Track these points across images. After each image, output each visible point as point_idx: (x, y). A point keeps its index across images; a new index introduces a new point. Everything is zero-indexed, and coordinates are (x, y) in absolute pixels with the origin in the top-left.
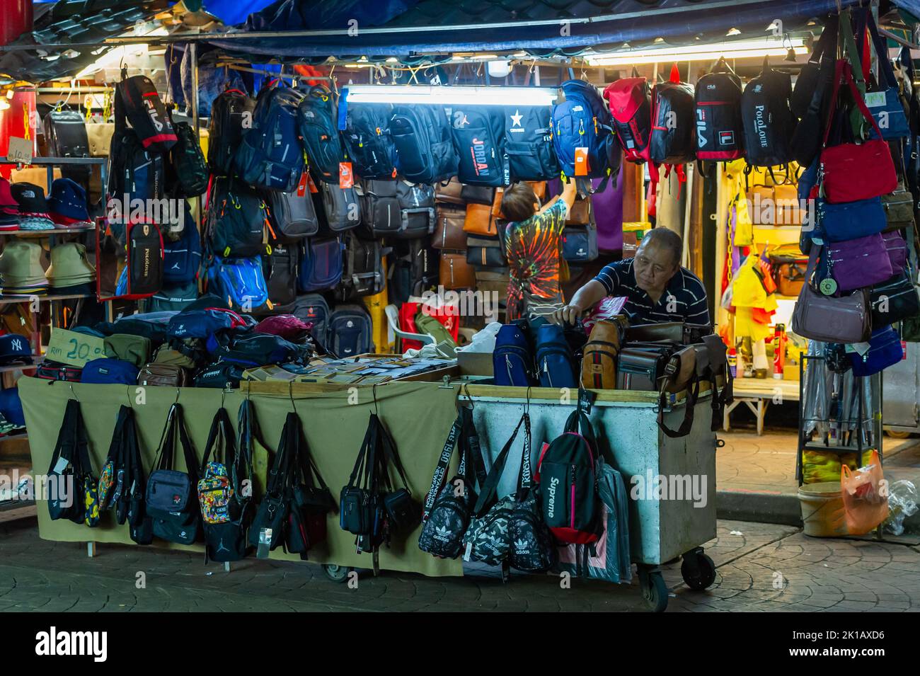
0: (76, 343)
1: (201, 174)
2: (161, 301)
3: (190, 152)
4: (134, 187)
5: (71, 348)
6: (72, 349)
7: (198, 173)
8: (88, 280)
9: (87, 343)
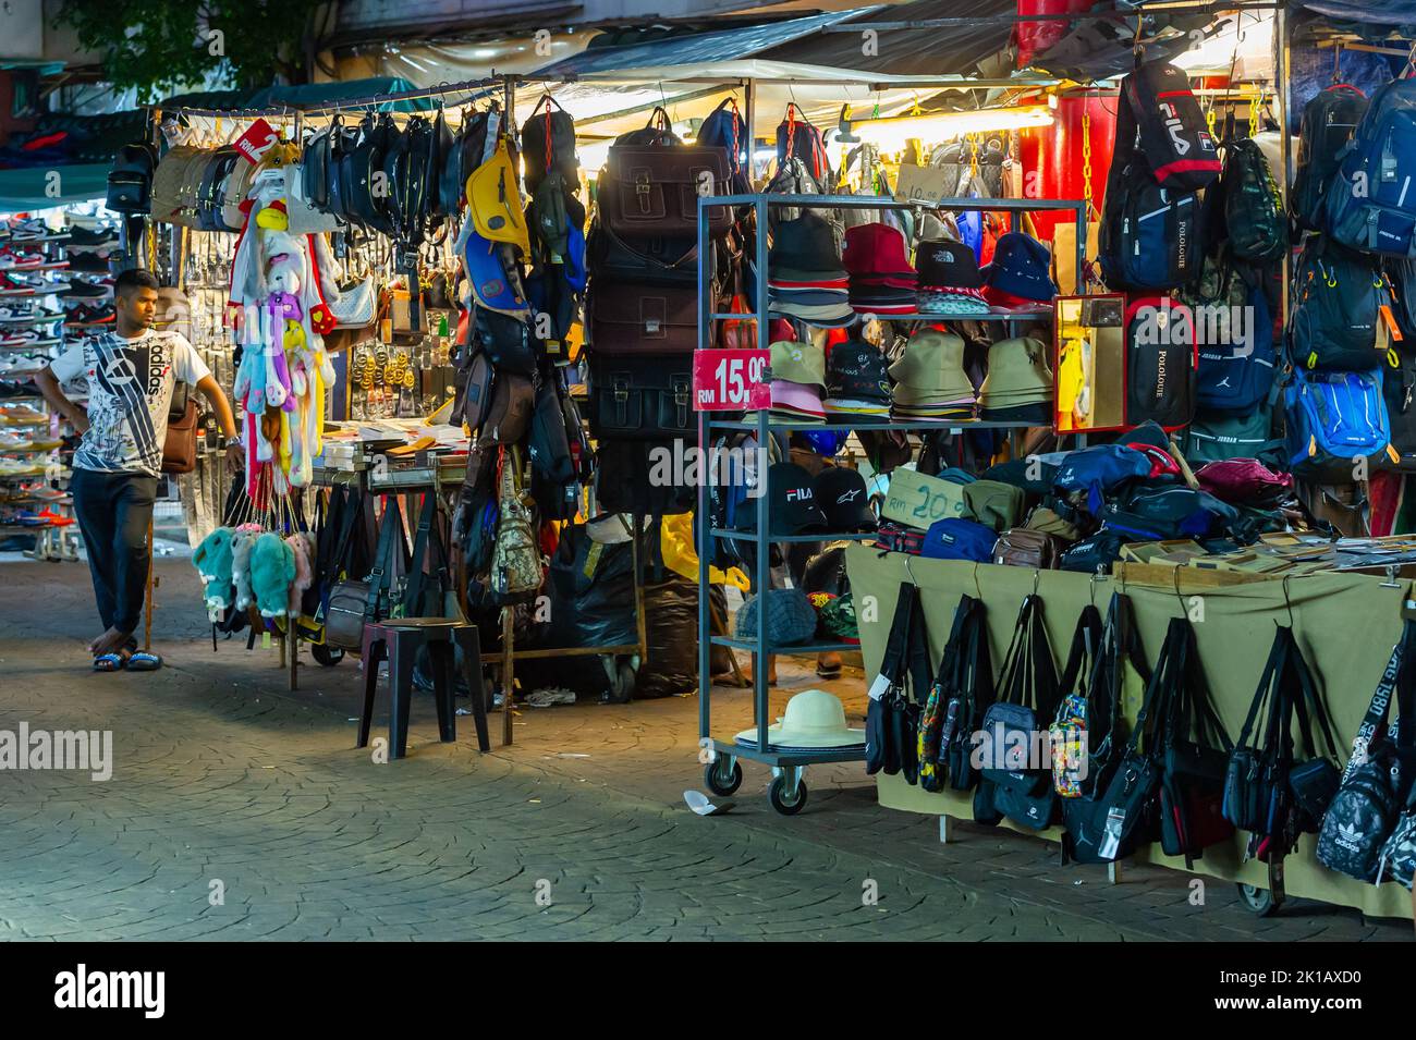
0: (928, 493)
1: (1266, 227)
2: (1203, 441)
3: (1251, 190)
4: (1137, 247)
5: (920, 500)
6: (921, 503)
7: (1260, 226)
8: (1040, 398)
9: (944, 493)
